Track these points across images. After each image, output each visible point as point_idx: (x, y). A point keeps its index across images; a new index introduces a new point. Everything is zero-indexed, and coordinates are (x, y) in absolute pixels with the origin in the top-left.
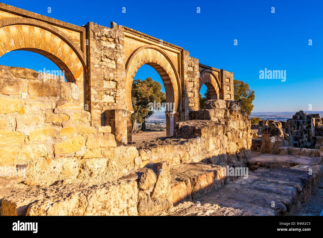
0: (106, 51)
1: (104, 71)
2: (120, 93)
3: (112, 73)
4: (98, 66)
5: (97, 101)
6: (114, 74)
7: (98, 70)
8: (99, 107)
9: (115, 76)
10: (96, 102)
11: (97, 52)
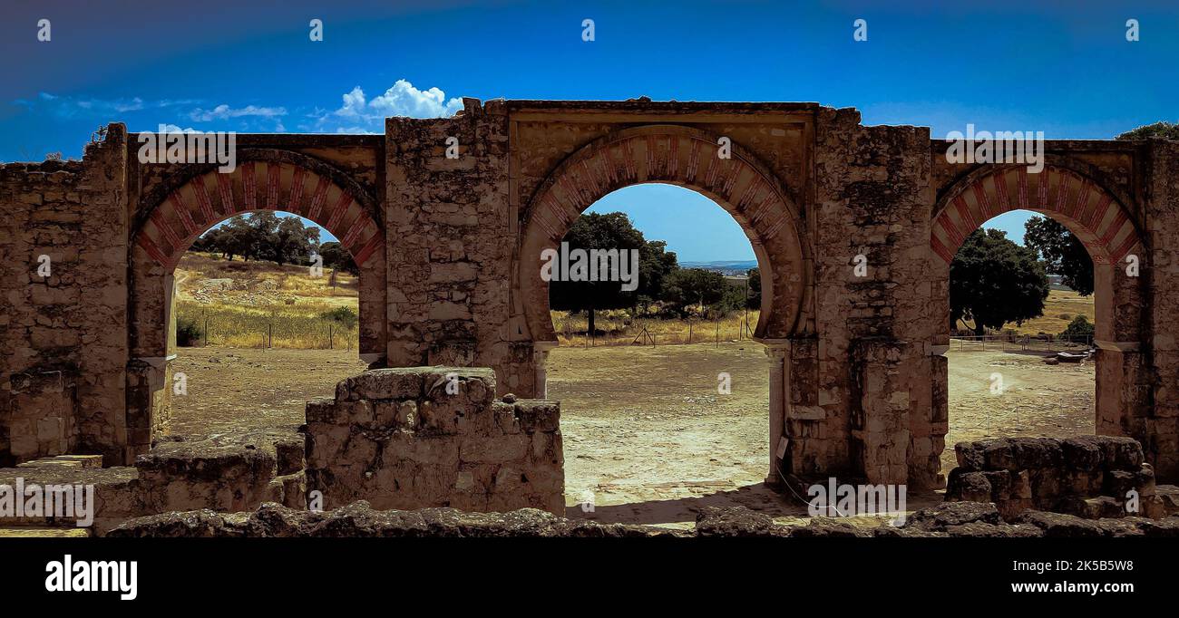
0: (439, 184)
1: (432, 238)
2: (489, 293)
3: (457, 242)
4: (411, 228)
5: (405, 318)
6: (467, 244)
7: (412, 239)
8: (411, 334)
9: (471, 248)
10: (403, 322)
11: (408, 192)
